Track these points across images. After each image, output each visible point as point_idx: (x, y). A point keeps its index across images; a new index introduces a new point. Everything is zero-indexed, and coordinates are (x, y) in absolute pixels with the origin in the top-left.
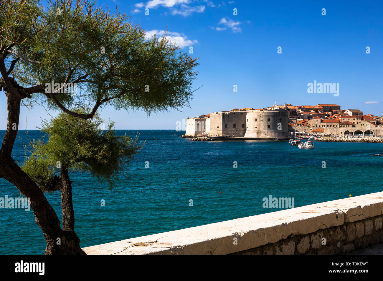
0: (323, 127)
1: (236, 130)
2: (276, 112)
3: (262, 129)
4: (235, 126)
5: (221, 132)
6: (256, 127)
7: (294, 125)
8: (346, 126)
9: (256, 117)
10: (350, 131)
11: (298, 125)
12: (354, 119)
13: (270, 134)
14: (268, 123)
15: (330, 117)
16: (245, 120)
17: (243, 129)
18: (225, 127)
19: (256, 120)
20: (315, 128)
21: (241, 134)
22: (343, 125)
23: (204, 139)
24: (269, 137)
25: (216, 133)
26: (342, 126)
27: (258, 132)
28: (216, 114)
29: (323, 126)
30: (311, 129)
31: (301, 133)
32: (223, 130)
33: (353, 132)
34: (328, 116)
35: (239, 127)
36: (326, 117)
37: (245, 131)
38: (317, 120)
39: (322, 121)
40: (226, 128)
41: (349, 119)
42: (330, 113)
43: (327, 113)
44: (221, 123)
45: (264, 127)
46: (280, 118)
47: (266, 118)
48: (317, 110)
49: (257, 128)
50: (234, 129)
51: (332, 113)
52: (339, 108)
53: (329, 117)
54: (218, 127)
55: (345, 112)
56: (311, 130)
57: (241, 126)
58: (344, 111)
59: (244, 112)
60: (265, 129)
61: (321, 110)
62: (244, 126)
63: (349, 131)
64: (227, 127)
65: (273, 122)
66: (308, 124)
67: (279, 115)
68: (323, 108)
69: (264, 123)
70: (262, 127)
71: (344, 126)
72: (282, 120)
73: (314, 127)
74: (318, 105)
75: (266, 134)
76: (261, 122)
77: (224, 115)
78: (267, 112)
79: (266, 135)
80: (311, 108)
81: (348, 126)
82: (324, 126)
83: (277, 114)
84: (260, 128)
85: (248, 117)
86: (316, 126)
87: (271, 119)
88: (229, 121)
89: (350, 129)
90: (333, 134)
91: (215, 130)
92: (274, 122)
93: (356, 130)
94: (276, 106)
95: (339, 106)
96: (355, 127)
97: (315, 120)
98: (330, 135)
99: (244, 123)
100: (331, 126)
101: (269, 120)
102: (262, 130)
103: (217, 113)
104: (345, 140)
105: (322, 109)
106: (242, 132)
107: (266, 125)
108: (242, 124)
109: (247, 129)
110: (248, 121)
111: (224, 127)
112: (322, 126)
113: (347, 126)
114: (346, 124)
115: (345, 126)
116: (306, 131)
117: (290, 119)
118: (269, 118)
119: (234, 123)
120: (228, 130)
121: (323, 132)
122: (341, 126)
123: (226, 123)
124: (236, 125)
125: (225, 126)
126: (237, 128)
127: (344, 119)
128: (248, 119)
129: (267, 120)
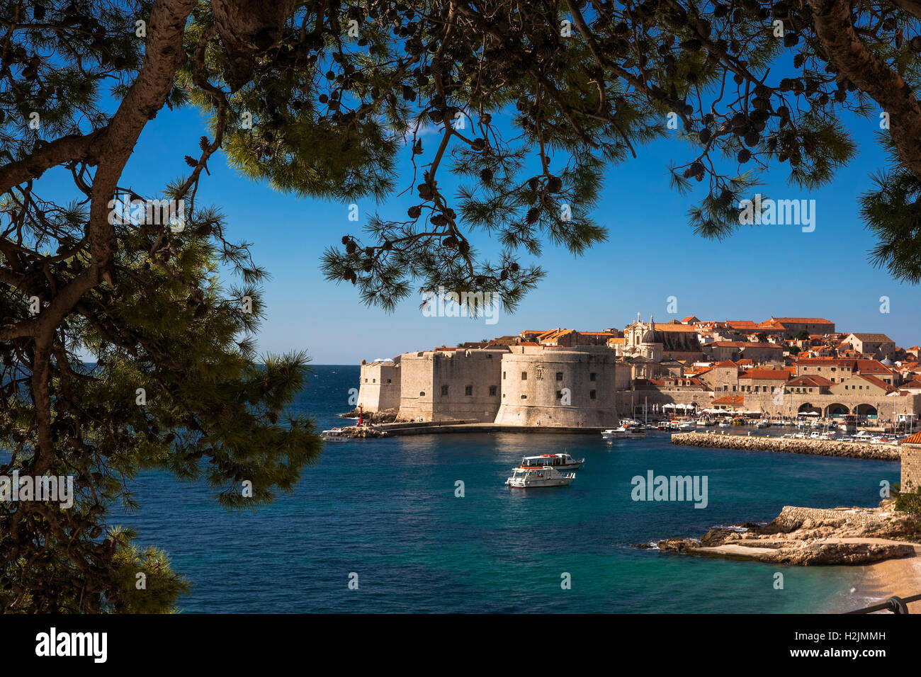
0: (743, 390)
1: (472, 403)
2: (579, 353)
3: (540, 402)
4: (469, 390)
5: (430, 407)
6: (525, 397)
7: (666, 382)
8: (804, 390)
9: (524, 366)
10: (815, 405)
11: (676, 383)
12: (833, 370)
13: (561, 416)
14: (556, 386)
15: (800, 353)
16: (498, 375)
17: (492, 399)
18: (443, 394)
19: (524, 376)
20: (722, 394)
21: (487, 414)
22: (795, 388)
23: (360, 432)
24: (559, 424)
25: (416, 410)
26: (792, 390)
27: (531, 411)
28: (417, 357)
29: (743, 387)
30: (711, 397)
31: (679, 406)
32: (436, 404)
33: (823, 407)
34: (795, 351)
35: (482, 393)
36: (786, 354)
37: (498, 405)
38: (727, 369)
39: (742, 374)
40: (444, 396)
41: (819, 369)
42: (799, 344)
43: (792, 344)
44: (430, 383)
45: (548, 396)
46: (593, 370)
47: (552, 371)
48: (763, 336)
49: (528, 398)
50: (467, 399)
51: (807, 343)
52: (829, 328)
53: (796, 355)
54: (422, 394)
55: (845, 341)
56: (712, 400)
57: (487, 390)
58: (843, 337)
59: (495, 353)
60: (549, 402)
61: (776, 336)
62: (495, 391)
63: (811, 405)
64: (447, 394)
65: (570, 382)
66: (706, 381)
67: (589, 363)
68: (784, 328)
69: (546, 384)
70: (542, 395)
71: (798, 390)
72: (597, 378)
73: (719, 389)
74: (772, 320)
75: (552, 416)
76: (539, 382)
77: (438, 360)
78: (555, 355)
79: (550, 417)
80: (751, 328)
81: (811, 390)
82: (746, 389)
83: (582, 361)
84: (534, 398)
85: (505, 366)
86: (726, 387)
87: (567, 373)
88: (451, 378)
89: (815, 397)
90: (767, 413)
91: (414, 402)
92: (575, 383)
93: (830, 401)
94: (639, 324)
95: (832, 322)
96: (831, 393)
97: (724, 370)
98: (760, 414)
99: (495, 383)
100: (765, 389)
101: (559, 376)
102: (541, 405)
103: (420, 354)
104: (746, 445)
105: (781, 331)
106: (491, 408)
107: (552, 390)
108: (490, 385)
109: (503, 400)
110: (505, 378)
111: (440, 394)
112: (740, 389)
113: (808, 391)
114: (804, 384)
115: (801, 389)
116: (698, 400)
117: (663, 364)
118: (560, 371)
119: (467, 382)
120: (450, 403)
121: (741, 405)
122: (789, 388)
123: (445, 381)
124: (473, 389)
125: (442, 391)
126: (476, 398)
127: (805, 369)
128: (505, 373)
129: (554, 377)
